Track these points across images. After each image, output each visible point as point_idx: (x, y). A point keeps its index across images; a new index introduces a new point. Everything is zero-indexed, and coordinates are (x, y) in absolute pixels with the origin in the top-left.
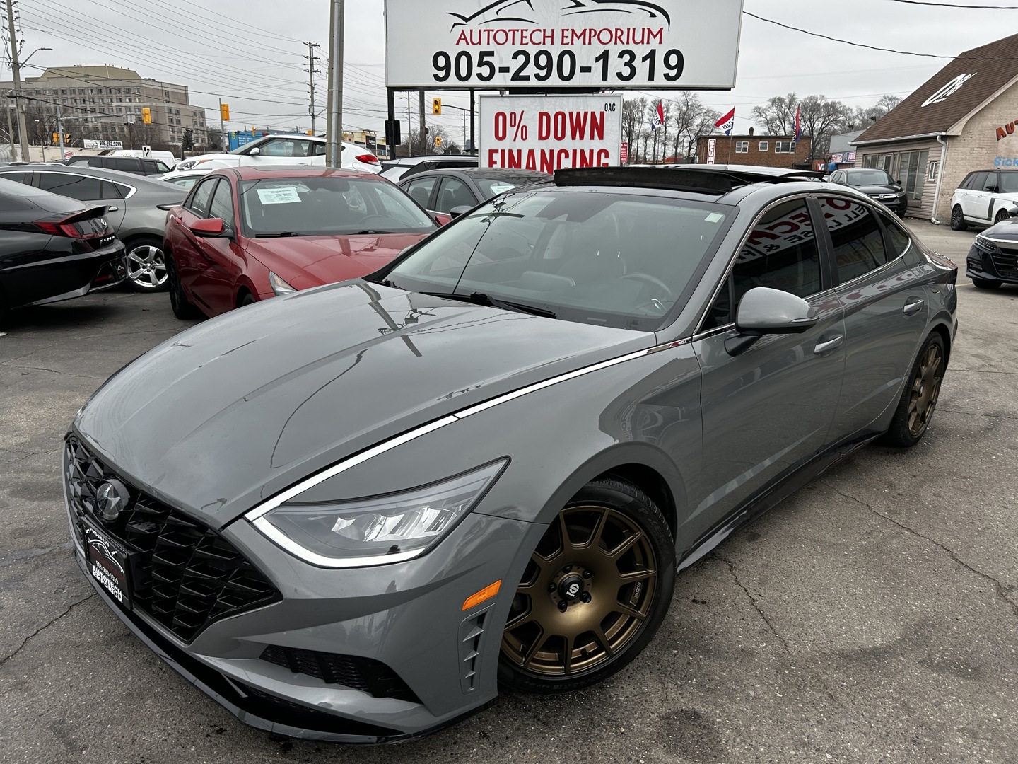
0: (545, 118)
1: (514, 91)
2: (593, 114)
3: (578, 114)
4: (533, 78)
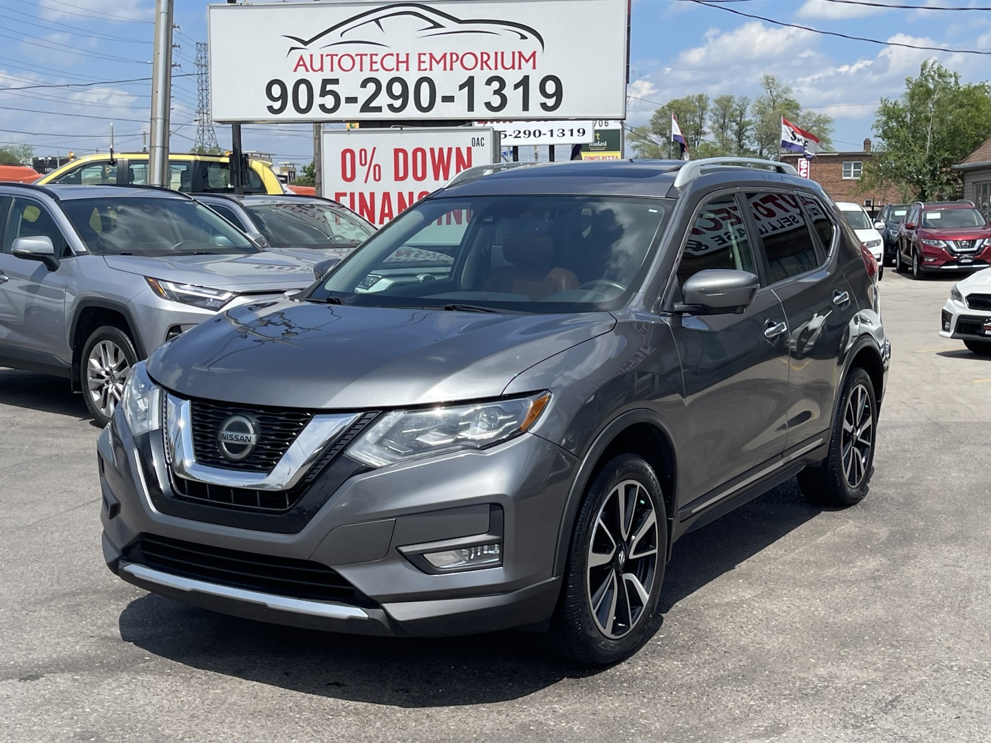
0: (401, 155)
1: (364, 124)
2: (458, 150)
3: (441, 150)
4: (385, 109)
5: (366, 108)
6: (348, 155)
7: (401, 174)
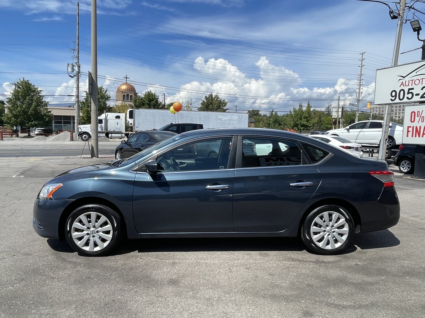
1: (421, 102)
5: (422, 97)
6: (413, 113)
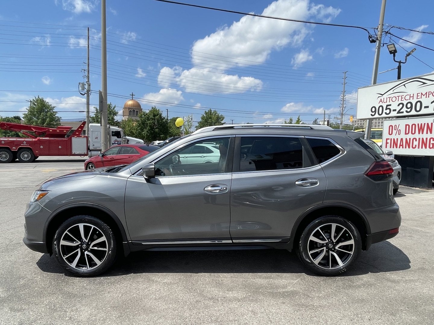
0: (408, 126)
1: (397, 117)
2: (428, 124)
3: (421, 124)
4: (405, 112)
5: (399, 112)
6: (391, 127)
7: (407, 132)
